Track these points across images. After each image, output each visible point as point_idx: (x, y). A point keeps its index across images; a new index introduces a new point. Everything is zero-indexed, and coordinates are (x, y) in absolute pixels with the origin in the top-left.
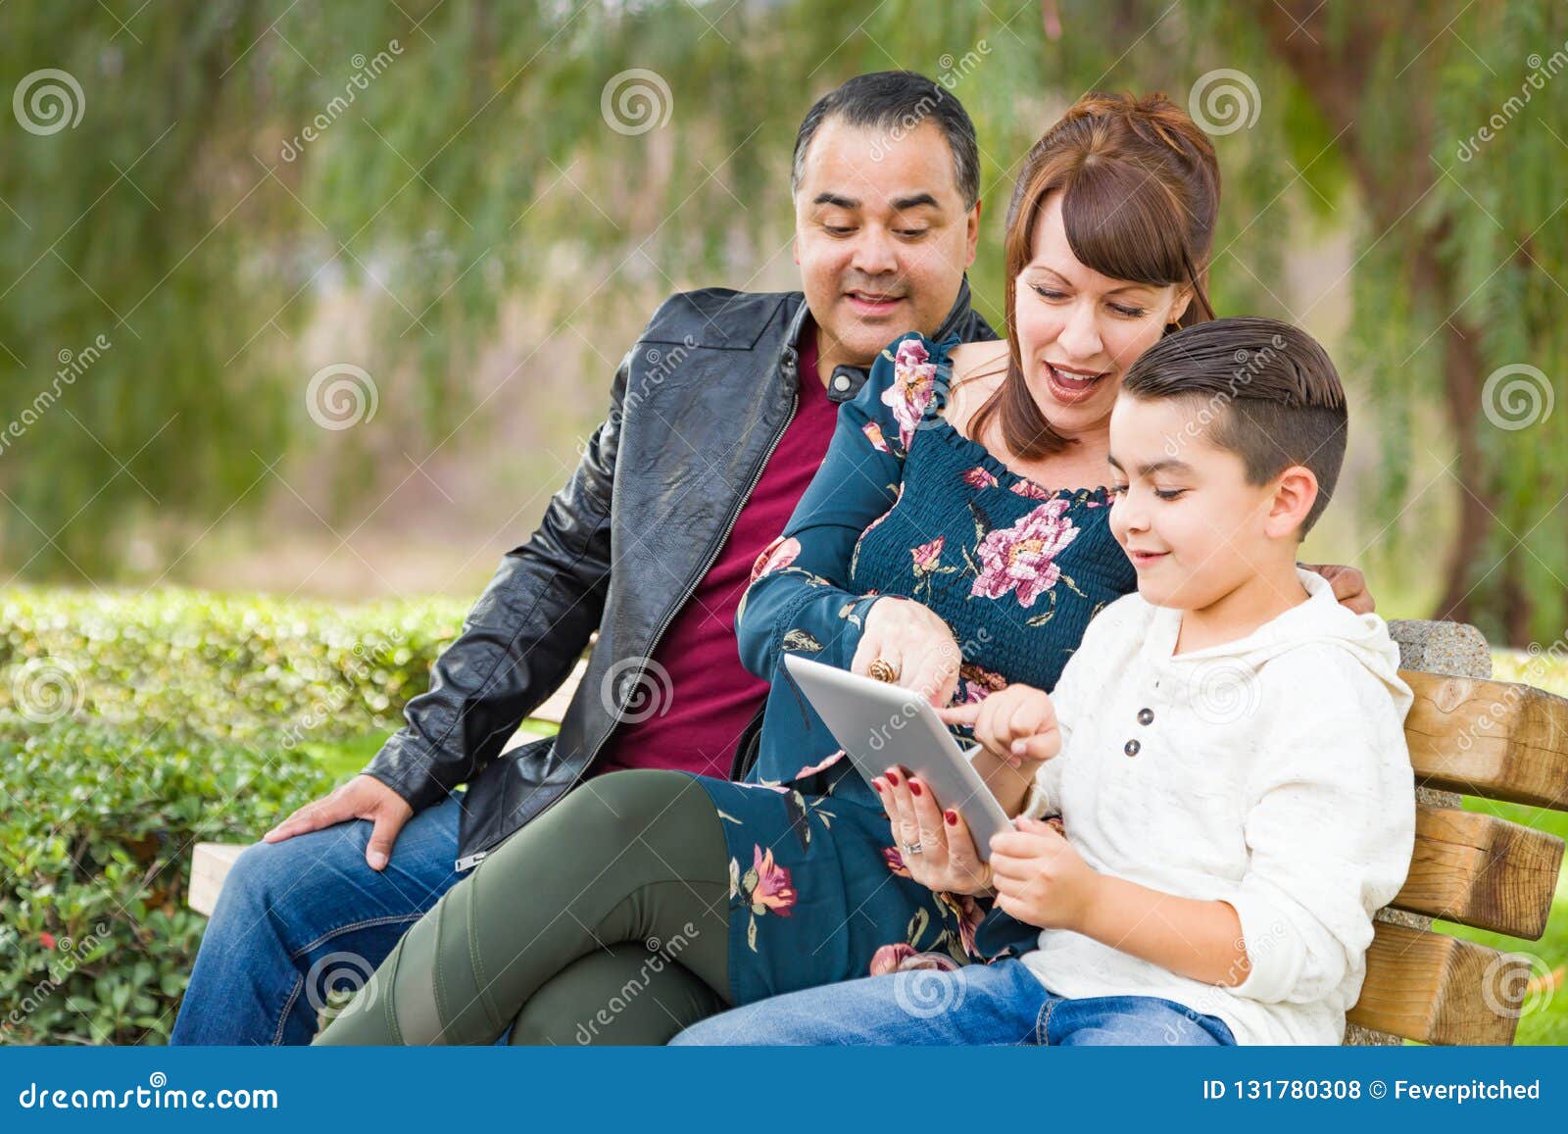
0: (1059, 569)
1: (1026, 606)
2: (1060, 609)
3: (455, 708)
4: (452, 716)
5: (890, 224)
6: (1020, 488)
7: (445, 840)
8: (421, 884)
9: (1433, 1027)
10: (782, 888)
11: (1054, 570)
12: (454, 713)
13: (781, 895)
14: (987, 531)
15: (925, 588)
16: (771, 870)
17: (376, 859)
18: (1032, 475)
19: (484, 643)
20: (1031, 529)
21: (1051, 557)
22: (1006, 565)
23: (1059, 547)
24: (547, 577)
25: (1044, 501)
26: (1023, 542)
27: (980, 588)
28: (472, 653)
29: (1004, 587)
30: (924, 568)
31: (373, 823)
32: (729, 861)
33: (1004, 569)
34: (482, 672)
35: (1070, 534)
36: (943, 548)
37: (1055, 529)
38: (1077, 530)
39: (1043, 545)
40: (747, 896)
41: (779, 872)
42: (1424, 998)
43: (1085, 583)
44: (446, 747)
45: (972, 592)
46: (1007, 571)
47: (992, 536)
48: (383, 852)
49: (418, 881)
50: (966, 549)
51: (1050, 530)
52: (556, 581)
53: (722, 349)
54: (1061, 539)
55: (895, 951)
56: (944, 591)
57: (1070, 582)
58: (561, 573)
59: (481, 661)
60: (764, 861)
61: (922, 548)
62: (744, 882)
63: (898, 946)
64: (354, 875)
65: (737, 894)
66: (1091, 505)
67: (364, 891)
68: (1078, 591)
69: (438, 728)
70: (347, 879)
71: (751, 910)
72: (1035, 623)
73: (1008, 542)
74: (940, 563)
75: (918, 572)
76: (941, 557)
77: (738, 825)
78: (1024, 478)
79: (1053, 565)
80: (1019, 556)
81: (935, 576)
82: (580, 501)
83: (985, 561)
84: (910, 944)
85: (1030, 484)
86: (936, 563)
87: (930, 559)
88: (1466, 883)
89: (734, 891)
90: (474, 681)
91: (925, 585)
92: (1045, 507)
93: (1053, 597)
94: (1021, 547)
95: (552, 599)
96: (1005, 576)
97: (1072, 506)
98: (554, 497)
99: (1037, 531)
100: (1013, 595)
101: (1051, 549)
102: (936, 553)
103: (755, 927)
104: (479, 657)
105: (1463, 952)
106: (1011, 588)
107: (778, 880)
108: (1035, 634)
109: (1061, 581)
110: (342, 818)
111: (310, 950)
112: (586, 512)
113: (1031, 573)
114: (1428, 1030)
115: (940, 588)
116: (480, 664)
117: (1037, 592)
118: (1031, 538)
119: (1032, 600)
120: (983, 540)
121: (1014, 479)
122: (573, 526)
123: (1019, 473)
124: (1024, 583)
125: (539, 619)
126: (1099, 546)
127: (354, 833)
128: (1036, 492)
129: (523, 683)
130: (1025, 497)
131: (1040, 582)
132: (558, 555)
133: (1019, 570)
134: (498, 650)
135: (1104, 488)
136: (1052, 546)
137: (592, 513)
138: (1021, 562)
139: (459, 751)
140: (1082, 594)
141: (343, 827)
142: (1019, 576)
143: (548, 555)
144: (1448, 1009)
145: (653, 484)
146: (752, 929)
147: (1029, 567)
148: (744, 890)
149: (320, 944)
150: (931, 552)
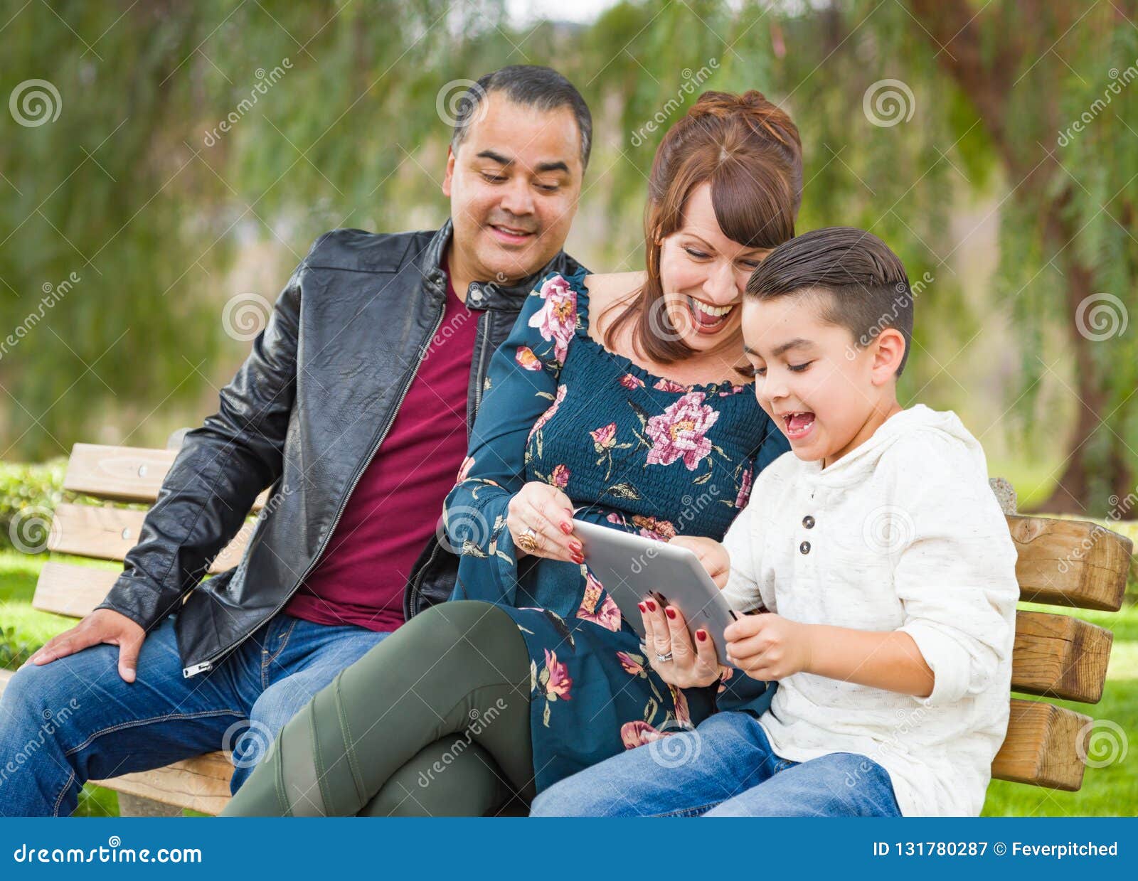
0: (710, 441)
1: (692, 469)
2: (716, 471)
3: (171, 553)
4: (169, 560)
5: (532, 180)
6: (661, 386)
7: (172, 656)
8: (160, 693)
9: (1040, 768)
10: (563, 679)
11: (707, 442)
12: (170, 557)
13: (562, 685)
14: (647, 418)
15: (607, 461)
16: (555, 667)
17: (128, 674)
18: (667, 377)
19: (186, 503)
20: (681, 414)
21: (703, 433)
22: (671, 441)
23: (707, 426)
24: (228, 451)
25: (685, 394)
26: (678, 423)
27: (654, 457)
28: (177, 511)
29: (674, 456)
30: (604, 445)
31: (118, 646)
32: (530, 663)
33: (671, 443)
34: (187, 525)
35: (713, 417)
36: (616, 431)
37: (700, 414)
38: (717, 414)
39: (694, 425)
40: (542, 687)
41: (560, 667)
42: (1031, 748)
43: (729, 451)
44: (166, 584)
45: (647, 461)
46: (673, 444)
47: (652, 421)
48: (131, 668)
49: (157, 691)
50: (636, 430)
51: (696, 414)
52: (235, 453)
53: (373, 272)
54: (707, 420)
55: (635, 726)
56: (624, 462)
57: (720, 450)
58: (239, 447)
59: (184, 517)
60: (551, 659)
61: (599, 430)
62: (540, 677)
63: (637, 723)
64: (110, 688)
65: (536, 687)
66: (722, 394)
67: (118, 701)
68: (726, 457)
69: (159, 570)
70: (106, 692)
71: (546, 698)
72: (699, 481)
73: (666, 425)
74: (617, 441)
75: (599, 449)
76: (616, 436)
77: (532, 635)
78: (662, 378)
79: (705, 439)
80: (679, 434)
81: (614, 451)
82: (253, 391)
83: (654, 439)
84: (646, 722)
85: (668, 382)
86: (614, 441)
87: (609, 438)
88: (1058, 665)
89: (534, 684)
90: (181, 532)
91: (607, 458)
92: (688, 397)
93: (710, 461)
94: (678, 427)
95: (233, 466)
96: (673, 448)
97: (707, 396)
98: (223, 389)
99: (686, 415)
100: (681, 463)
101: (701, 428)
102: (612, 434)
103: (549, 711)
104: (182, 514)
105: (1057, 714)
106: (678, 457)
107: (560, 674)
108: (699, 489)
109: (714, 450)
110: (92, 644)
111: (80, 750)
112: (259, 400)
113: (692, 446)
114: (1036, 770)
115: (620, 460)
116: (184, 519)
117: (698, 459)
118: (683, 420)
119: (696, 465)
120: (647, 424)
121: (656, 380)
122: (247, 411)
123: (657, 375)
124: (689, 454)
125: (225, 483)
126: (736, 423)
127: (104, 654)
128: (674, 387)
129: (217, 531)
130: (666, 392)
131: (700, 451)
132: (237, 433)
133: (681, 444)
134: (195, 507)
135: (729, 382)
136: (702, 425)
137: (263, 400)
138: (682, 437)
139: (176, 587)
140: (729, 459)
141: (94, 650)
142: (683, 447)
143: (228, 434)
144: (1049, 755)
145: (332, 374)
146: (547, 712)
147: (689, 441)
148: (540, 683)
149: (87, 744)
150: (607, 432)
